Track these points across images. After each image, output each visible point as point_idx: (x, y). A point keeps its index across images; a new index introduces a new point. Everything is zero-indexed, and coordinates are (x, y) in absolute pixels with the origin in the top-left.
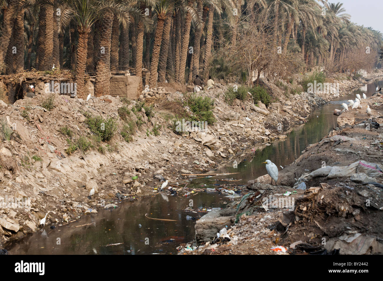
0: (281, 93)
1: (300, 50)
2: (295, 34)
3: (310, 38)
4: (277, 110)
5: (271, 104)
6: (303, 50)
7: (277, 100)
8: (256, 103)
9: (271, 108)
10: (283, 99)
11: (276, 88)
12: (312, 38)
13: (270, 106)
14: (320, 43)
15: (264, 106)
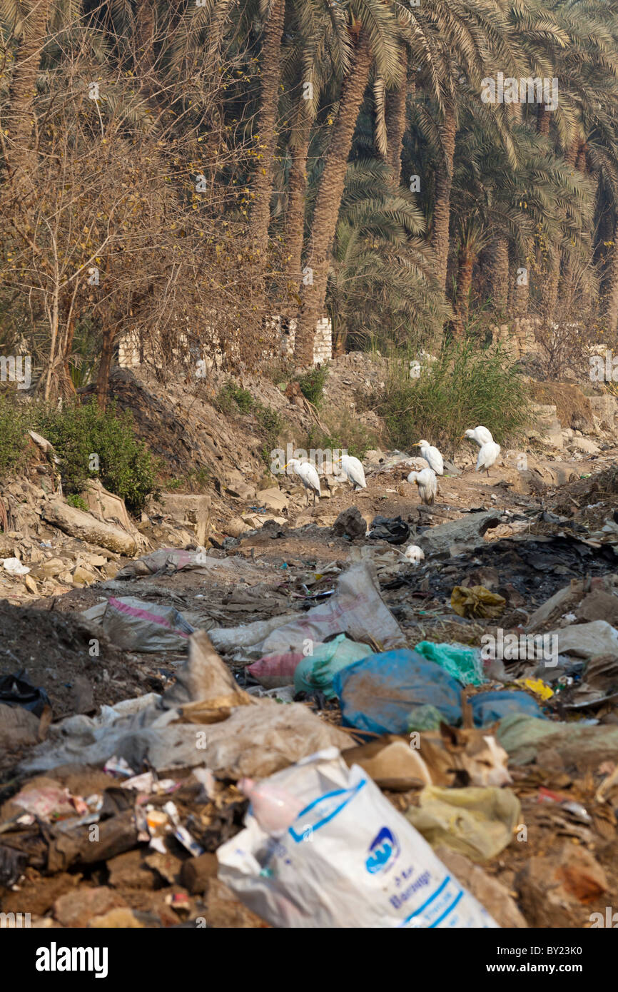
0: (244, 451)
1: (418, 225)
2: (390, 135)
3: (480, 159)
4: (191, 529)
5: (156, 498)
6: (443, 228)
7: (207, 480)
8: (73, 492)
9: (159, 518)
10: (249, 479)
11: (212, 423)
12: (493, 158)
13: (154, 508)
14: (539, 190)
15: (115, 504)
